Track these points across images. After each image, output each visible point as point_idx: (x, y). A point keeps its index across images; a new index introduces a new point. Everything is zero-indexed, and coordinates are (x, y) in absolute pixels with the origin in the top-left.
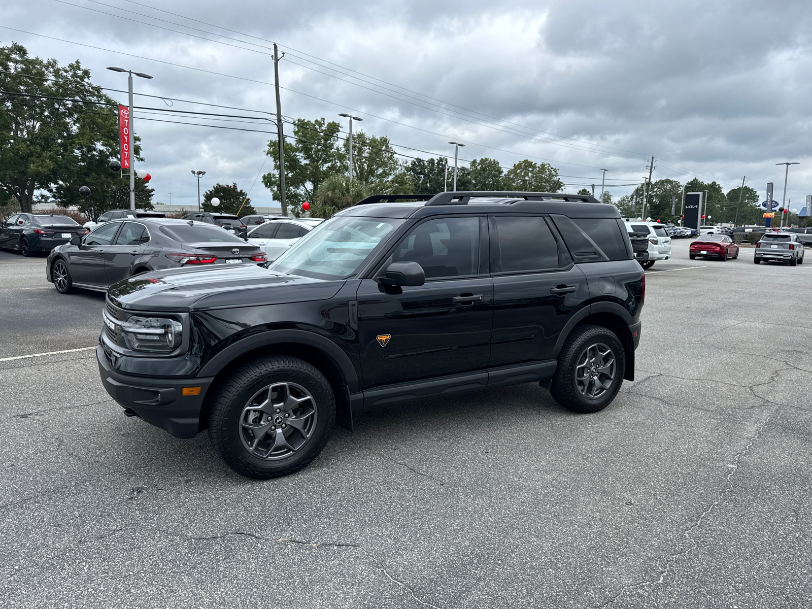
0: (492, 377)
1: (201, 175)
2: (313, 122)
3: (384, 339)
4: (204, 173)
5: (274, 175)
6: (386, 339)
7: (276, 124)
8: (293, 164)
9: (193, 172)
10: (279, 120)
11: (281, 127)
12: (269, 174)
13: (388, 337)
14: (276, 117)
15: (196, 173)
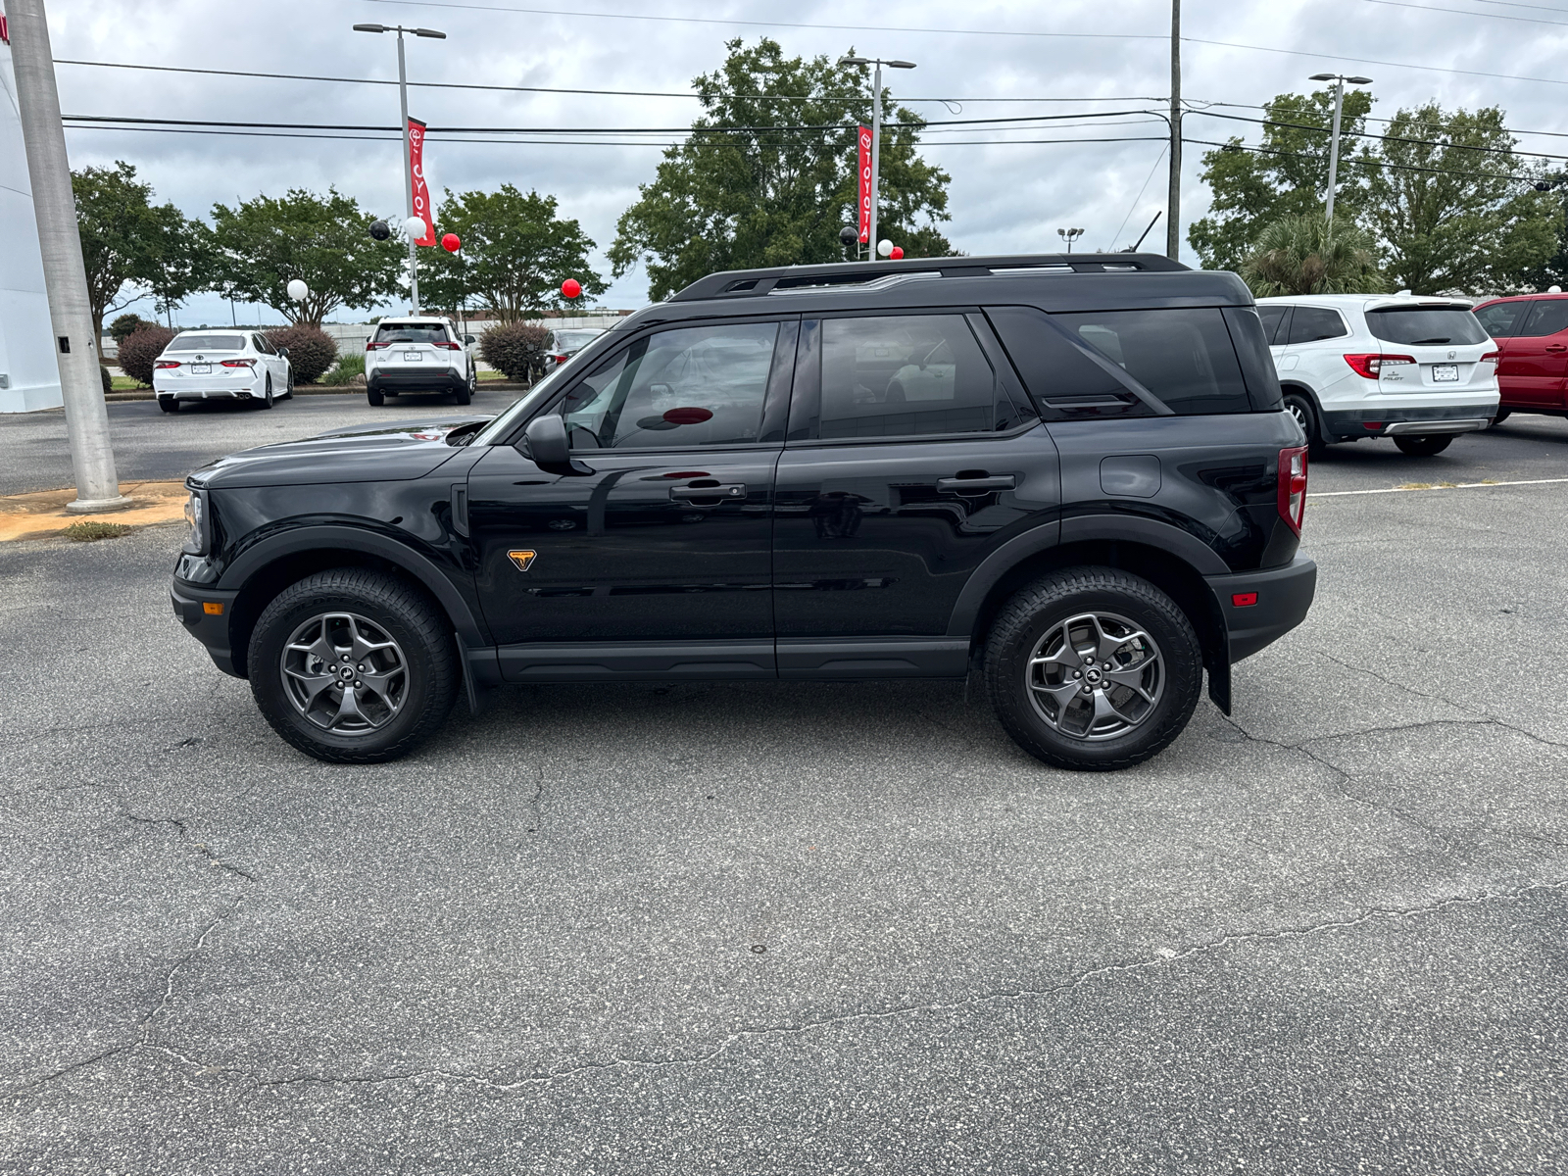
0: (782, 655)
1: (1074, 237)
2: (1308, 97)
3: (523, 557)
4: (1082, 232)
5: (1213, 222)
6: (526, 559)
7: (1167, 120)
8: (1257, 196)
9: (1061, 232)
10: (1175, 110)
11: (1177, 124)
12: (1204, 222)
13: (531, 554)
14: (1168, 105)
15: (1066, 233)
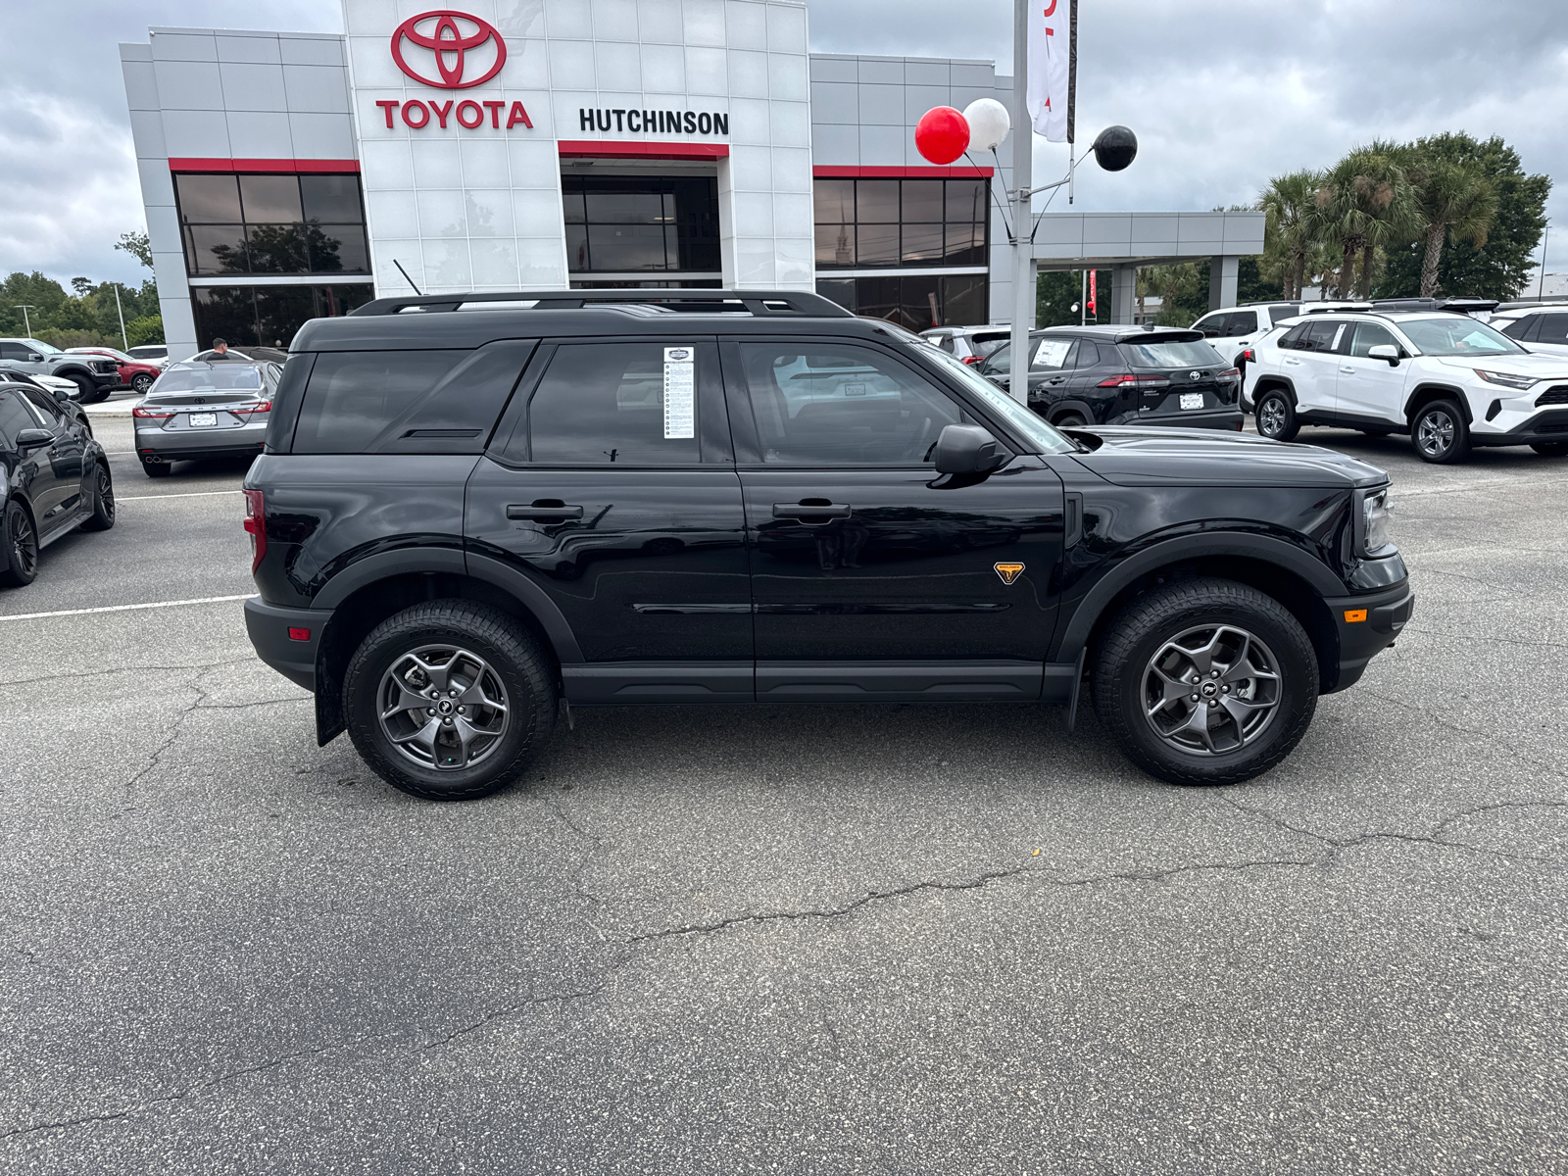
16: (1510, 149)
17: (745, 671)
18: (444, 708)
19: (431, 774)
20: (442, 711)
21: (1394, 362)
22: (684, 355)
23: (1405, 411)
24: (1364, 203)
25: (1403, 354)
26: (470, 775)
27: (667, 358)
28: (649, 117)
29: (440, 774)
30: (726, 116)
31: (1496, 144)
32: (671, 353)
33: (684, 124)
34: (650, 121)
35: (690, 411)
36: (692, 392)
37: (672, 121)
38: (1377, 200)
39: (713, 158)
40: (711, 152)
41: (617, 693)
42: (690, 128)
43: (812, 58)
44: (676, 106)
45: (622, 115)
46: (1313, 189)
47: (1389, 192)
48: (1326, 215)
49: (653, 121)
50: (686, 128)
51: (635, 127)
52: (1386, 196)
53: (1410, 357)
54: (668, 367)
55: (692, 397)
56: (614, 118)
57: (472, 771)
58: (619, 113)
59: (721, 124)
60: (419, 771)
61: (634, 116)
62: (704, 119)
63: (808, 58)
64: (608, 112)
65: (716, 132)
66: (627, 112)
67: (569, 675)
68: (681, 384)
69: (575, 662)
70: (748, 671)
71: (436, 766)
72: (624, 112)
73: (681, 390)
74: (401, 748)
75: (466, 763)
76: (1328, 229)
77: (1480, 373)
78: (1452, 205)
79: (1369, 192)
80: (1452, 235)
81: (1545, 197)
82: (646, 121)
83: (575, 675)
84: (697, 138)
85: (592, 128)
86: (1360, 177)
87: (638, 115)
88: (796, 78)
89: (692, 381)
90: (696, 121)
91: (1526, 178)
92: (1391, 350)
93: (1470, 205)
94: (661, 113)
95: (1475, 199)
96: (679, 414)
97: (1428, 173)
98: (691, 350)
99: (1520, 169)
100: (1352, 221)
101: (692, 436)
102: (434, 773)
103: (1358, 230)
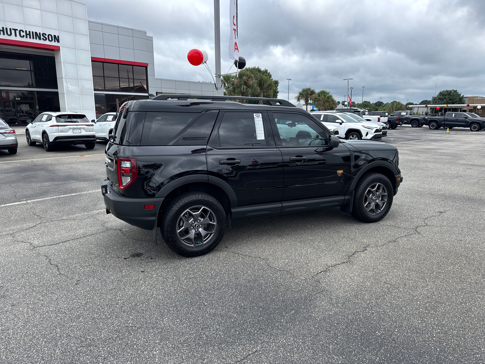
16: (269, 72)
17: (279, 205)
18: (196, 226)
19: (193, 248)
20: (196, 227)
21: (341, 124)
22: (259, 116)
23: (345, 135)
24: (246, 84)
25: (343, 122)
26: (205, 247)
27: (255, 117)
28: (28, 33)
29: (195, 248)
30: (58, 36)
31: (266, 71)
32: (255, 115)
33: (42, 37)
34: (28, 34)
35: (263, 132)
36: (263, 126)
37: (37, 36)
38: (249, 83)
39: (53, 50)
40: (53, 48)
41: (246, 215)
42: (45, 39)
43: (89, 22)
44: (39, 31)
45: (17, 31)
46: (232, 79)
47: (252, 81)
48: (237, 86)
49: (30, 34)
50: (43, 39)
51: (22, 36)
52: (251, 82)
53: (344, 122)
54: (255, 119)
55: (263, 128)
56: (13, 32)
57: (205, 245)
58: (15, 30)
59: (57, 39)
60: (189, 248)
61: (21, 32)
62: (50, 37)
63: (87, 21)
64: (10, 29)
65: (55, 41)
66: (19, 30)
67: (234, 211)
68: (260, 124)
69: (235, 207)
70: (280, 205)
71: (194, 245)
72: (17, 30)
73: (260, 126)
74: (182, 241)
75: (203, 243)
76: (238, 90)
77: (364, 126)
78: (265, 86)
79: (247, 81)
80: (265, 94)
81: (278, 86)
82: (26, 34)
83: (235, 211)
84: (47, 42)
85: (4, 34)
86: (244, 77)
87: (23, 32)
88: (84, 27)
89: (262, 123)
90: (47, 37)
91: (273, 80)
92: (340, 121)
93: (269, 86)
94: (33, 32)
95: (270, 85)
96: (260, 133)
97: (259, 77)
98: (261, 114)
99: (272, 78)
100: (243, 88)
101: (264, 139)
102: (194, 248)
103: (245, 91)
